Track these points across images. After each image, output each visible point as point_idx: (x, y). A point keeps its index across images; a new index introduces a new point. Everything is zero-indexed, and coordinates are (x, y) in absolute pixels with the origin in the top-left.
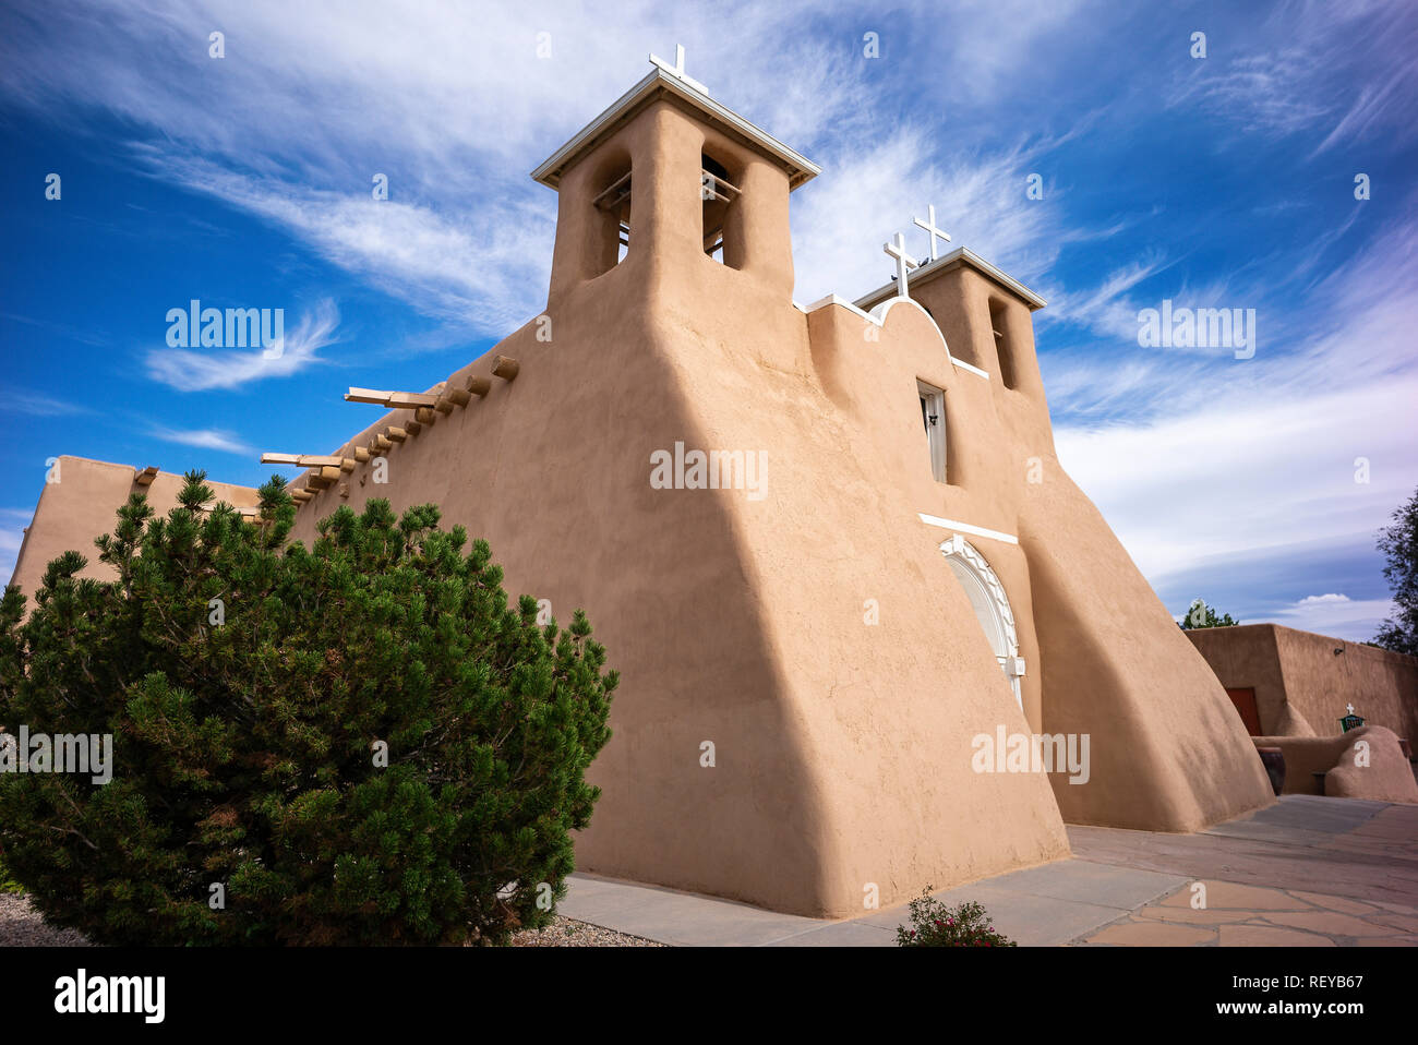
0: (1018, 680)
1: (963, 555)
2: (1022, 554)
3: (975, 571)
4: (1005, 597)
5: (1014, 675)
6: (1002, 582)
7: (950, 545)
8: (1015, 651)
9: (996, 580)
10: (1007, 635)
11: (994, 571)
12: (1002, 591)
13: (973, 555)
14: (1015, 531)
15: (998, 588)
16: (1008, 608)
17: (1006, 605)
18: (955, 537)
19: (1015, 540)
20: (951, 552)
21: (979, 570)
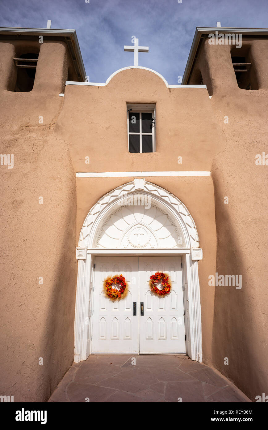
0: (197, 263)
1: (145, 190)
2: (211, 181)
3: (160, 198)
4: (187, 211)
5: (193, 261)
6: (183, 202)
7: (132, 186)
8: (198, 245)
9: (178, 201)
10: (190, 235)
11: (175, 196)
12: (184, 207)
13: (155, 188)
14: (210, 168)
15: (181, 206)
16: (190, 217)
17: (189, 215)
18: (136, 181)
19: (208, 174)
20: (134, 190)
21: (162, 197)
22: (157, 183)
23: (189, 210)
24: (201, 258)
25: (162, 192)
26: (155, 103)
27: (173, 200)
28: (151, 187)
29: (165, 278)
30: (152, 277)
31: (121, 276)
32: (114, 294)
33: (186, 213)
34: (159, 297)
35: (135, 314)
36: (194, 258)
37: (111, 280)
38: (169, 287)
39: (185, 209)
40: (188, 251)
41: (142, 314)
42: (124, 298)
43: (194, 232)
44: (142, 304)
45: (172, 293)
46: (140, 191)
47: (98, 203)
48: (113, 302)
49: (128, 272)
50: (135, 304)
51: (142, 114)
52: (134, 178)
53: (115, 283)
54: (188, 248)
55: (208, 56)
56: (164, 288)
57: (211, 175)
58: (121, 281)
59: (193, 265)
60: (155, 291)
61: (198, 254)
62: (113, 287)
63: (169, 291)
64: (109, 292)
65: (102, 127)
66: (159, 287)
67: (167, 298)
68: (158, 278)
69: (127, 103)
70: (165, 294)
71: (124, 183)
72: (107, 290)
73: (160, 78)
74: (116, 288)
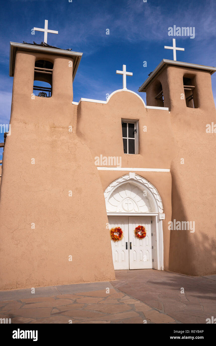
0: (162, 221)
1: (135, 179)
2: (170, 175)
3: (143, 184)
4: (157, 192)
5: (160, 220)
6: (155, 187)
7: (128, 176)
8: (162, 211)
9: (153, 186)
10: (158, 206)
11: (151, 183)
12: (156, 190)
13: (140, 178)
14: (170, 167)
15: (154, 189)
16: (159, 196)
17: (158, 195)
18: (130, 173)
19: (168, 170)
20: (129, 179)
21: (144, 184)
22: (142, 176)
23: (158, 192)
24: (164, 219)
25: (144, 181)
26: (139, 120)
27: (150, 186)
28: (138, 178)
29: (143, 229)
30: (137, 229)
31: (119, 228)
32: (116, 238)
33: (157, 194)
34: (139, 239)
35: (127, 248)
36: (160, 219)
37: (114, 230)
38: (145, 234)
39: (157, 191)
40: (157, 215)
41: (131, 248)
42: (121, 239)
43: (160, 204)
44: (131, 243)
45: (146, 237)
46: (132, 179)
47: (109, 186)
48: (115, 242)
49: (123, 225)
50: (127, 243)
51: (129, 124)
52: (129, 172)
53: (116, 231)
54: (157, 213)
55: (169, 81)
56: (142, 235)
57: (170, 171)
58: (119, 231)
59: (160, 222)
60: (138, 236)
61: (163, 216)
62: (115, 234)
63: (145, 236)
64: (113, 236)
65: (109, 137)
66: (139, 233)
67: (144, 240)
68: (140, 229)
69: (122, 118)
70: (143, 237)
71: (124, 175)
72: (112, 236)
73: (141, 100)
74: (116, 234)
